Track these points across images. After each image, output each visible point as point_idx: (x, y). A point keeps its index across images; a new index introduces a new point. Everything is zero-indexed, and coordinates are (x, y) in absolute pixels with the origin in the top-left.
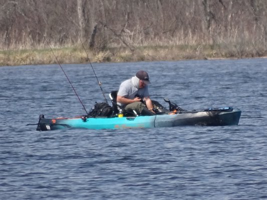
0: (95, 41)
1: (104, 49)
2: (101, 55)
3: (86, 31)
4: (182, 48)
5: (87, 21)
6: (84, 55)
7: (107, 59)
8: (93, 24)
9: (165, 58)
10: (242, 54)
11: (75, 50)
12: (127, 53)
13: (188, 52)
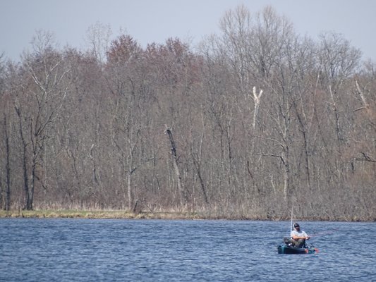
0: (137, 209)
1: (140, 212)
2: (140, 215)
3: (132, 203)
4: (179, 214)
5: (133, 198)
6: (131, 215)
7: (143, 217)
8: (136, 200)
9: (171, 219)
10: (209, 218)
11: (126, 212)
12: (151, 215)
13: (181, 216)
